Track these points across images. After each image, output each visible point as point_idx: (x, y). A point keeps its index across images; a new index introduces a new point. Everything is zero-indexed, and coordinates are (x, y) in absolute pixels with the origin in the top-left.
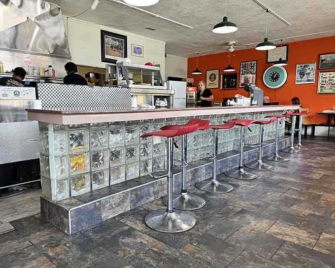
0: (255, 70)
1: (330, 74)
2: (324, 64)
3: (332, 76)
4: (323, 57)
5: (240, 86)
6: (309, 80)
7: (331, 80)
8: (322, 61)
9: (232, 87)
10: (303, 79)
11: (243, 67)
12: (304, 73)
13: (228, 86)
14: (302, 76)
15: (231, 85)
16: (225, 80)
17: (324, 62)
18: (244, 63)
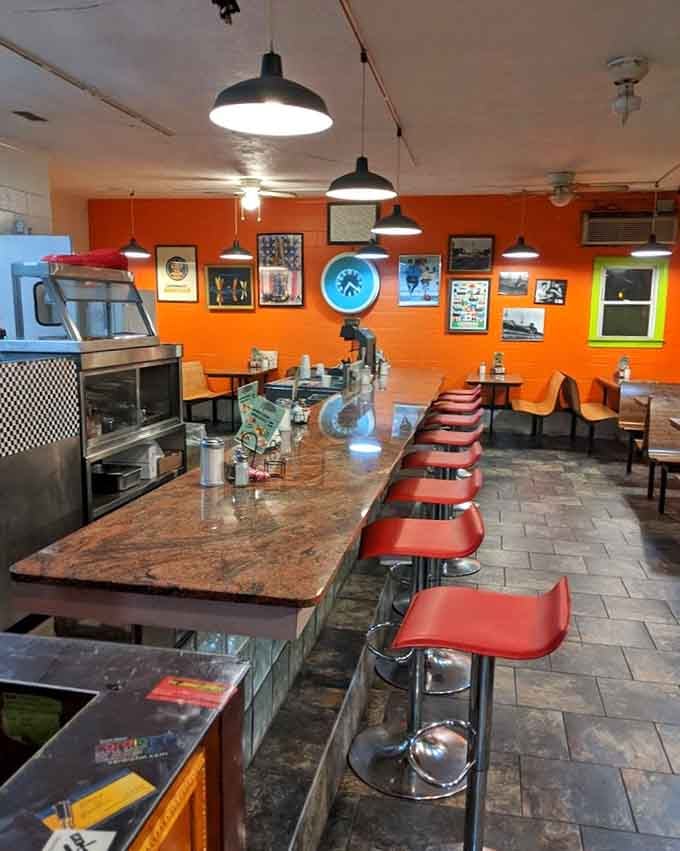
0: (300, 259)
1: (472, 286)
2: (460, 260)
3: (475, 291)
4: (457, 243)
5: (262, 303)
6: (428, 298)
7: (474, 300)
8: (457, 252)
9: (240, 302)
10: (415, 293)
11: (265, 248)
12: (416, 278)
13: (228, 301)
14: (411, 285)
15: (235, 299)
16: (218, 281)
17: (460, 255)
18: (267, 238)
